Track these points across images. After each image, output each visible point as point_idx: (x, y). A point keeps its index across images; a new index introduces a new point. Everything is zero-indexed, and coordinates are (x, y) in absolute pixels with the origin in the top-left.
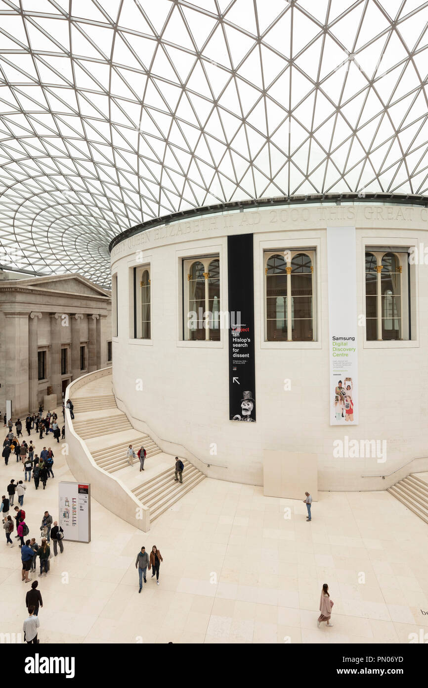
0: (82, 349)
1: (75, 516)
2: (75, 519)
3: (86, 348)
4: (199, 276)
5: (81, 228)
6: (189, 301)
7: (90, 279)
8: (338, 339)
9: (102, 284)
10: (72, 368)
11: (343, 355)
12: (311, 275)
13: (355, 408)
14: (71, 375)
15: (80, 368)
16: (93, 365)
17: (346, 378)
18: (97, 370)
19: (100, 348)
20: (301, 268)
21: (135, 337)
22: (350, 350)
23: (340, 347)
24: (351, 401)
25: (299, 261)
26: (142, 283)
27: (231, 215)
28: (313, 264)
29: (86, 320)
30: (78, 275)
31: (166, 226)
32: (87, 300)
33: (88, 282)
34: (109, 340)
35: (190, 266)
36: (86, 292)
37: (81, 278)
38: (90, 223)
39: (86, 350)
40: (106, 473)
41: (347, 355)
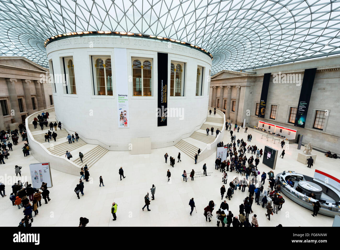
0: (33, 99)
1: (42, 178)
2: (42, 179)
3: (35, 98)
4: (100, 66)
5: (22, 29)
6: (96, 77)
7: (33, 61)
8: (120, 95)
9: (41, 64)
10: (27, 108)
11: (122, 102)
12: (151, 70)
13: (128, 122)
14: (27, 112)
15: (33, 108)
16: (42, 107)
17: (124, 111)
18: (44, 109)
19: (45, 98)
20: (146, 67)
21: (67, 93)
22: (125, 100)
23: (121, 99)
24: (126, 119)
25: (146, 64)
26: (69, 66)
27: (116, 38)
28: (152, 66)
29: (33, 83)
30: (24, 57)
31: (81, 38)
32: (32, 72)
33: (31, 62)
34: (50, 94)
35: (95, 60)
36: (31, 68)
37: (26, 59)
38: (28, 27)
39: (36, 99)
40: (58, 156)
41: (124, 102)
